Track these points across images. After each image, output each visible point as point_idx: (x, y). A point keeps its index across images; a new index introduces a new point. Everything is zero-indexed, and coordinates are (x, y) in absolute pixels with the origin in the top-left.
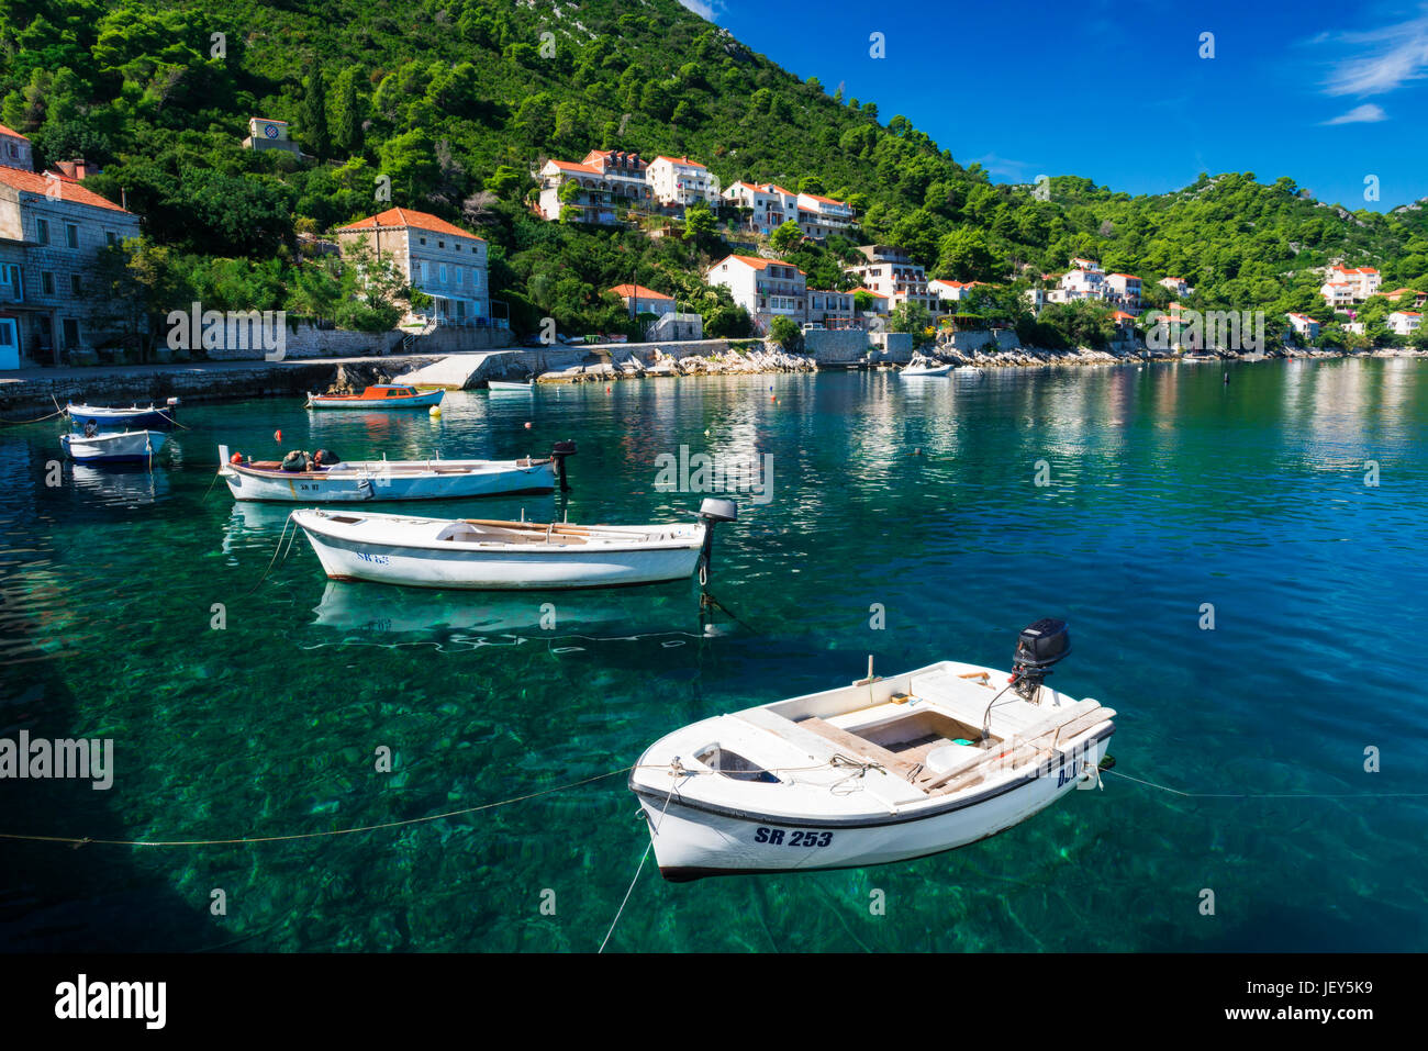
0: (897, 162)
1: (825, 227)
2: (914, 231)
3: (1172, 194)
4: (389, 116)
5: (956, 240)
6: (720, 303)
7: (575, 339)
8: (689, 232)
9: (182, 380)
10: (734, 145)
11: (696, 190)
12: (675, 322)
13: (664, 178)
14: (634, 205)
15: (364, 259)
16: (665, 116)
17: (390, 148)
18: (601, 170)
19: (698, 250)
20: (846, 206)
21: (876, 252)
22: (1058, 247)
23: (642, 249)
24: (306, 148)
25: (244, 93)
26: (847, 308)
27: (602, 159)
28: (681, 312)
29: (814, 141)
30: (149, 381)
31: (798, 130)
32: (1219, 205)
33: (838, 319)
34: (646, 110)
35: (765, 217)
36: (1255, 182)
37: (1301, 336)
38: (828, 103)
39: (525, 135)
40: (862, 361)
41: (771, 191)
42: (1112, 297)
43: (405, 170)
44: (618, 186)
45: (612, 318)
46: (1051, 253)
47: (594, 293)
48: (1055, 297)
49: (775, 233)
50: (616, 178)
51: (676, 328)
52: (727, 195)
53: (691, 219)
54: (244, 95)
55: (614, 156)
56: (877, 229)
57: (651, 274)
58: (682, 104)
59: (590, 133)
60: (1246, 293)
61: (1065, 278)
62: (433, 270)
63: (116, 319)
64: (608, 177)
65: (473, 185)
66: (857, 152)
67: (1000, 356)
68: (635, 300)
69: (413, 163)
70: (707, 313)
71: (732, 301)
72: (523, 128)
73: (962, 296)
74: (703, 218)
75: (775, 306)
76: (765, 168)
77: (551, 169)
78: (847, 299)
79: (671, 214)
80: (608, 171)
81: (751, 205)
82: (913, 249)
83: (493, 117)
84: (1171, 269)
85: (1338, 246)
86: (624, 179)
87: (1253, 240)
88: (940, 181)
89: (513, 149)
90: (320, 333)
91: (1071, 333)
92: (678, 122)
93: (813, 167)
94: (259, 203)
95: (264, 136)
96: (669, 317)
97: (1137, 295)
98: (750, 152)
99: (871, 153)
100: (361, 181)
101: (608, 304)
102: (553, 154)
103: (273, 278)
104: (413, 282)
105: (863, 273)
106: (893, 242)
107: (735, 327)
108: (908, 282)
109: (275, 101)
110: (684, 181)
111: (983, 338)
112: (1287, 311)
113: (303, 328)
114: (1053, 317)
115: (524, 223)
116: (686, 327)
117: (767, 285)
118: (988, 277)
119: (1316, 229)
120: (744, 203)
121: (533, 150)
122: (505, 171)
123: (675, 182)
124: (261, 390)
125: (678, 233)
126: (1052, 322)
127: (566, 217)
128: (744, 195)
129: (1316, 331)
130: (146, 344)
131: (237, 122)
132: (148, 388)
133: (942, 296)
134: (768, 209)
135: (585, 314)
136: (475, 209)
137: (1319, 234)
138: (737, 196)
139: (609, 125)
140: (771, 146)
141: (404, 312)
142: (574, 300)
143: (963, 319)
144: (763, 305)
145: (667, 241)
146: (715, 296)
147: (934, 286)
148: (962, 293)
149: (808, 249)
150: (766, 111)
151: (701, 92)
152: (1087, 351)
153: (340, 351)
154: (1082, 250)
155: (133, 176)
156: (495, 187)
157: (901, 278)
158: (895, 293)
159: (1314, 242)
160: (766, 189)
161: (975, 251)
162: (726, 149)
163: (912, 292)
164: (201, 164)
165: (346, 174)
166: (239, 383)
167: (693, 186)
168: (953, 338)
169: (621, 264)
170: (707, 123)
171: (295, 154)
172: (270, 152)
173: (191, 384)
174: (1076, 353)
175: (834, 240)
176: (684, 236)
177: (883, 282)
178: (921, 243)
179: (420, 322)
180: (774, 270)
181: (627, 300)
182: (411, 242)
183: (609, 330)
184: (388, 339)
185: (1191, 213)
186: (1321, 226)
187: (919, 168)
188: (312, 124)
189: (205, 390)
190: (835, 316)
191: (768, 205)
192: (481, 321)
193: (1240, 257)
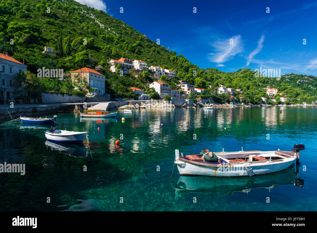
0: (182, 63)
1: (170, 76)
2: (189, 78)
3: (234, 72)
4: (75, 48)
5: (198, 80)
6: (153, 92)
7: (123, 99)
8: (144, 76)
9: (39, 109)
10: (148, 58)
11: (143, 67)
12: (144, 96)
13: (136, 64)
14: (130, 70)
15: (79, 79)
16: (134, 51)
17: (78, 55)
18: (123, 62)
19: (146, 80)
20: (174, 72)
21: (182, 82)
22: (216, 82)
23: (134, 79)
24: (57, 54)
25: (42, 41)
26: (179, 94)
27: (123, 60)
28: (145, 93)
29: (165, 58)
30: (31, 109)
31: (161, 56)
32: (244, 75)
33: (177, 96)
34: (129, 50)
35: (158, 73)
36: (251, 70)
37: (264, 102)
38: (166, 51)
39: (105, 54)
40: (184, 105)
41: (159, 68)
42: (229, 93)
43: (82, 60)
44: (127, 65)
45: (131, 94)
46: (215, 83)
47: (126, 89)
48: (218, 92)
49: (161, 77)
50: (126, 64)
51: (144, 97)
52: (150, 68)
53: (144, 73)
54: (42, 42)
55: (126, 59)
56: (180, 77)
57: (137, 85)
58: (137, 49)
59: (119, 54)
60: (252, 93)
61: (219, 89)
62: (94, 82)
63: (20, 92)
64: (125, 64)
65: (96, 64)
66: (174, 61)
67: (211, 104)
68: (135, 90)
69: (84, 58)
70: (150, 94)
71: (155, 91)
72: (105, 52)
73: (201, 92)
74: (147, 73)
75: (164, 93)
76: (155, 63)
77: (112, 61)
78: (179, 91)
79: (139, 72)
80: (125, 62)
81: (155, 71)
82: (190, 81)
83: (98, 49)
84: (237, 87)
85: (268, 84)
86: (128, 64)
87: (252, 82)
88: (192, 68)
89: (103, 57)
90: (69, 97)
91: (224, 100)
92: (137, 53)
93: (165, 63)
94: (52, 65)
95: (48, 51)
96: (143, 95)
97: (234, 93)
98: (152, 60)
99: (177, 61)
100: (72, 62)
101: (130, 91)
102: (112, 58)
103: (57, 83)
104: (89, 85)
105: (181, 86)
106: (185, 80)
107: (156, 97)
108: (190, 88)
109: (49, 43)
110: (141, 65)
111: (207, 101)
112: (261, 97)
113: (65, 95)
114: (220, 97)
115: (108, 72)
116: (146, 97)
117: (162, 88)
118: (205, 88)
119: (264, 80)
120: (153, 70)
121: (107, 57)
122: (103, 61)
123: (139, 65)
124: (57, 111)
125: (141, 76)
126: (220, 98)
127: (118, 72)
128: (153, 69)
129: (267, 101)
130: (28, 99)
131: (41, 47)
132: (31, 111)
133: (198, 91)
134: (159, 72)
135: (125, 93)
136: (98, 69)
137: (265, 81)
138: (152, 69)
139: (124, 53)
140: (156, 59)
141: (87, 92)
142: (122, 90)
143: (203, 97)
144: (162, 93)
145: (139, 78)
146: (152, 90)
147: (196, 89)
148: (201, 91)
149: (168, 81)
150: (155, 52)
151: (141, 47)
152: (228, 104)
153: (73, 101)
154: (220, 83)
155: (21, 57)
156: (101, 65)
157: (189, 87)
158: (188, 91)
159: (263, 83)
160: (158, 67)
161: (202, 82)
162: (147, 59)
163: (192, 91)
164: (34, 56)
165: (68, 60)
166: (52, 109)
167: (143, 66)
168: (201, 101)
169: (131, 83)
170: (142, 54)
171: (55, 55)
172: (49, 54)
173: (41, 110)
174: (225, 104)
175: (173, 79)
176: (143, 77)
177: (185, 88)
178: (191, 80)
179: (91, 94)
180: (164, 85)
181: (134, 90)
182: (89, 75)
183: (131, 97)
184: (84, 98)
185: (239, 76)
186: (265, 80)
187: (187, 65)
188: (59, 49)
189: (45, 111)
190: (176, 95)
191: (159, 71)
192: (104, 94)
193: (249, 85)
